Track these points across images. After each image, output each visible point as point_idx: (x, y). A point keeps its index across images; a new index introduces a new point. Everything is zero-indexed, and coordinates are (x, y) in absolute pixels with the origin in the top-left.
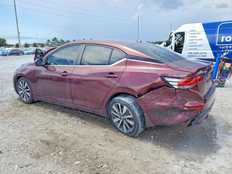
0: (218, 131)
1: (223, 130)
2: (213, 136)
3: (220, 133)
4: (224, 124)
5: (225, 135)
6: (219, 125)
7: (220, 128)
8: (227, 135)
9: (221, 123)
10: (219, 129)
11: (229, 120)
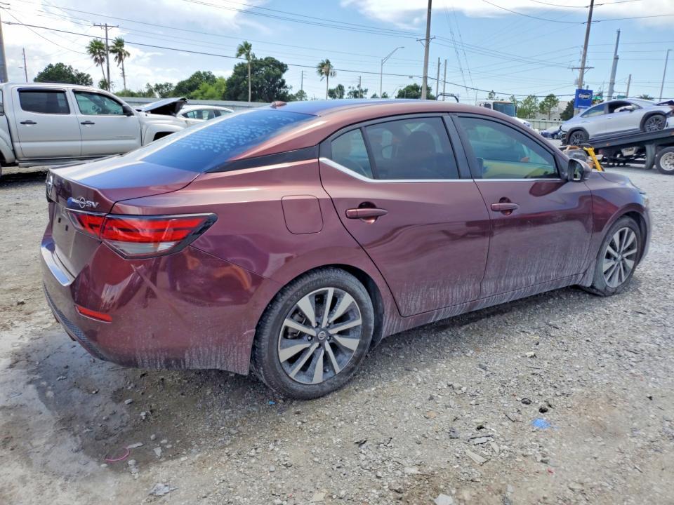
0: (42, 407)
1: (26, 416)
2: (44, 383)
3: (29, 400)
4: (35, 443)
5: (13, 400)
6: (50, 432)
7: (39, 417)
8: (8, 404)
9: (48, 447)
10: (41, 413)
11: (23, 480)
